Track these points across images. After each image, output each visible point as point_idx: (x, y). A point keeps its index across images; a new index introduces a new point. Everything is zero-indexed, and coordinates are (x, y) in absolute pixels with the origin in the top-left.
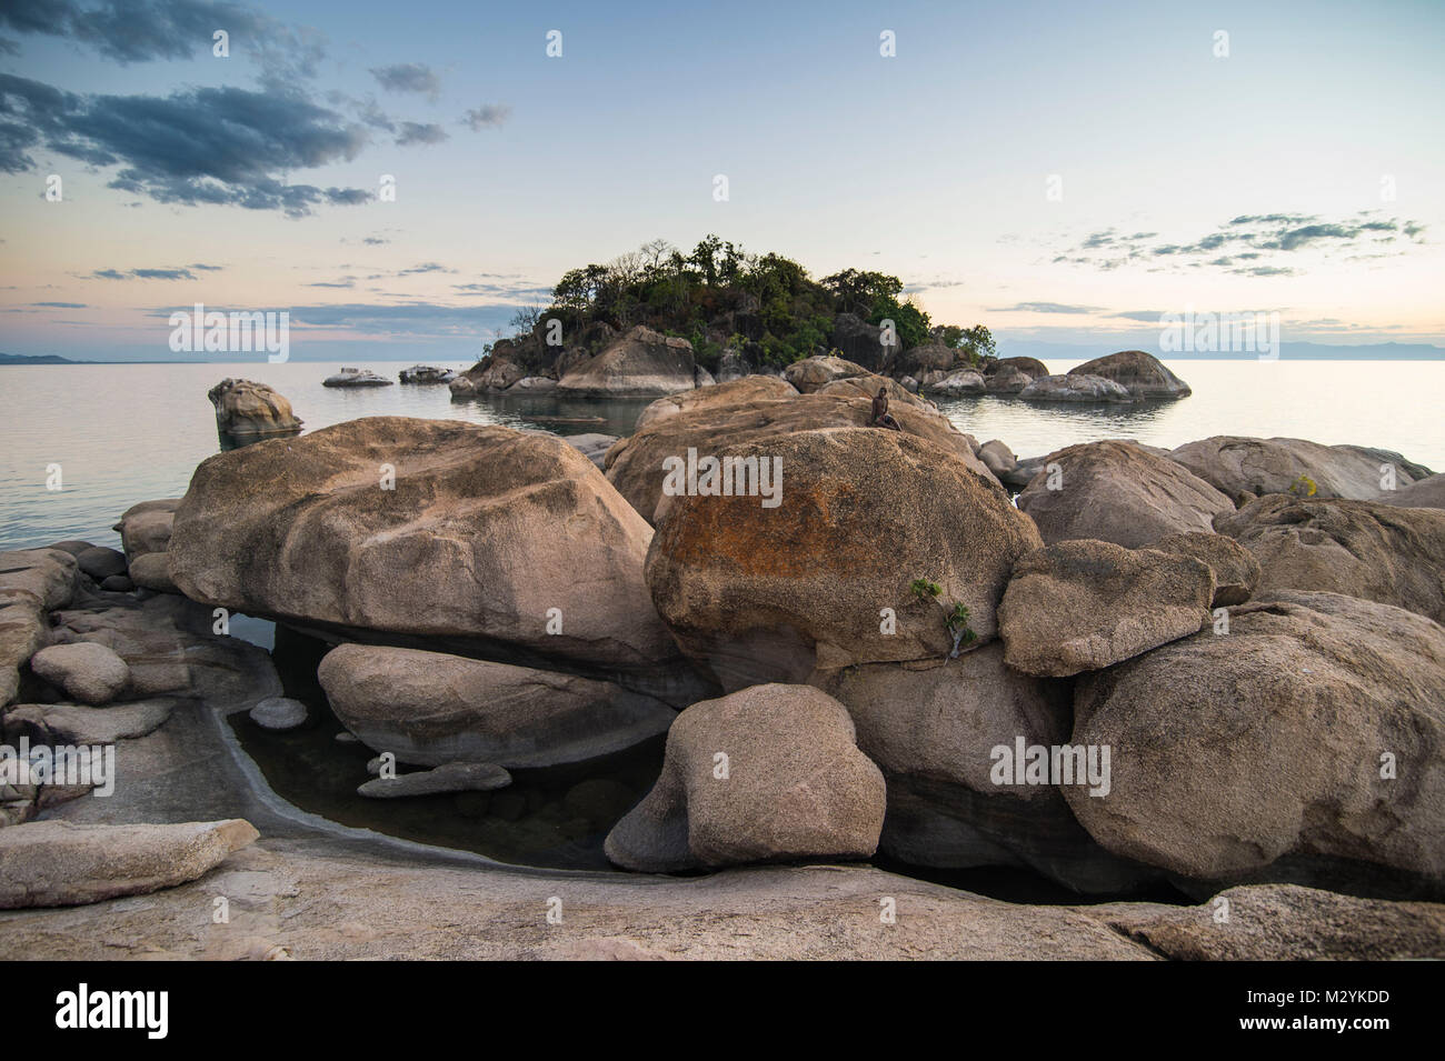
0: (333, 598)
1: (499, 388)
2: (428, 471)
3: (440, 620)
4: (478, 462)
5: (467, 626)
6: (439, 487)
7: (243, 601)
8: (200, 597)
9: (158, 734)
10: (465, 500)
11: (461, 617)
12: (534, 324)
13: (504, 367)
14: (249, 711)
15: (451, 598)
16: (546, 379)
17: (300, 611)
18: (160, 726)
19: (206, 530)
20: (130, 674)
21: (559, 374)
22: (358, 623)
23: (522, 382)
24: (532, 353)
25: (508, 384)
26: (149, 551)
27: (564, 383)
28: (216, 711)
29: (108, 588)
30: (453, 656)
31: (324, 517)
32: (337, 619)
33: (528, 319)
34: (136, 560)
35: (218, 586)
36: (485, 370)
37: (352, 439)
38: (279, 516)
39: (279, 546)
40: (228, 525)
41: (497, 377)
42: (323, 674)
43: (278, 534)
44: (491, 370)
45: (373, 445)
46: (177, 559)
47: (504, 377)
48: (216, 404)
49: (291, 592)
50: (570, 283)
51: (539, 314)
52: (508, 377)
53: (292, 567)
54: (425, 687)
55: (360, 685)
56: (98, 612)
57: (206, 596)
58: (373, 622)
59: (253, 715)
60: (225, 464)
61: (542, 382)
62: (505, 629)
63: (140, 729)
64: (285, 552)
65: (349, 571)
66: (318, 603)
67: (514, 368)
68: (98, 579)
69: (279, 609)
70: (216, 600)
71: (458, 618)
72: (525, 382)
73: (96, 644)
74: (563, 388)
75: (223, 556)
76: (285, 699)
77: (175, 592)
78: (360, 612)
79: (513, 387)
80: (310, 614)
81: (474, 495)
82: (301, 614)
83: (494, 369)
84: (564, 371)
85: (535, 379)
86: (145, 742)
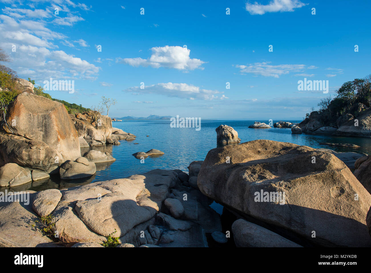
0: (239, 202)
1: (311, 131)
2: (276, 161)
3: (274, 219)
4: (295, 160)
5: (284, 224)
6: (279, 167)
7: (214, 196)
8: (204, 193)
9: (187, 232)
10: (289, 174)
11: (282, 220)
12: (328, 105)
13: (314, 122)
14: (211, 233)
15: (279, 212)
16: (332, 127)
17: (229, 204)
18: (188, 229)
19: (207, 172)
20: (184, 212)
21: (338, 126)
22: (246, 212)
23: (321, 128)
24: (326, 117)
25: (315, 129)
26: (194, 176)
27: (340, 129)
28: (203, 230)
29: (183, 185)
30: (277, 234)
31: (240, 173)
32: (240, 209)
33: (326, 103)
34: (191, 178)
35: (208, 190)
36: (306, 123)
37: (253, 147)
38: (227, 170)
39: (226, 181)
40: (214, 171)
41: (311, 126)
42: (233, 227)
43: (226, 176)
44: (308, 123)
45: (259, 150)
46: (200, 179)
47: (314, 126)
48: (217, 132)
49: (228, 196)
50: (345, 87)
51: (331, 101)
52: (315, 127)
53: (229, 188)
54: (266, 243)
55: (244, 235)
56: (180, 191)
57: (205, 192)
58: (251, 213)
59: (212, 235)
60: (215, 152)
61: (330, 128)
62: (299, 229)
63: (184, 229)
64: (228, 183)
65: (246, 193)
66: (235, 202)
67: (318, 123)
68: (182, 182)
69: (224, 202)
70: (207, 194)
71: (281, 220)
72: (323, 129)
73: (178, 200)
74: (340, 131)
75: (211, 181)
76: (222, 233)
77: (198, 189)
78: (247, 209)
79: (318, 130)
80: (232, 205)
81: (292, 173)
82: (229, 205)
83: (310, 123)
84: (340, 124)
85: (327, 127)
86: (184, 233)
